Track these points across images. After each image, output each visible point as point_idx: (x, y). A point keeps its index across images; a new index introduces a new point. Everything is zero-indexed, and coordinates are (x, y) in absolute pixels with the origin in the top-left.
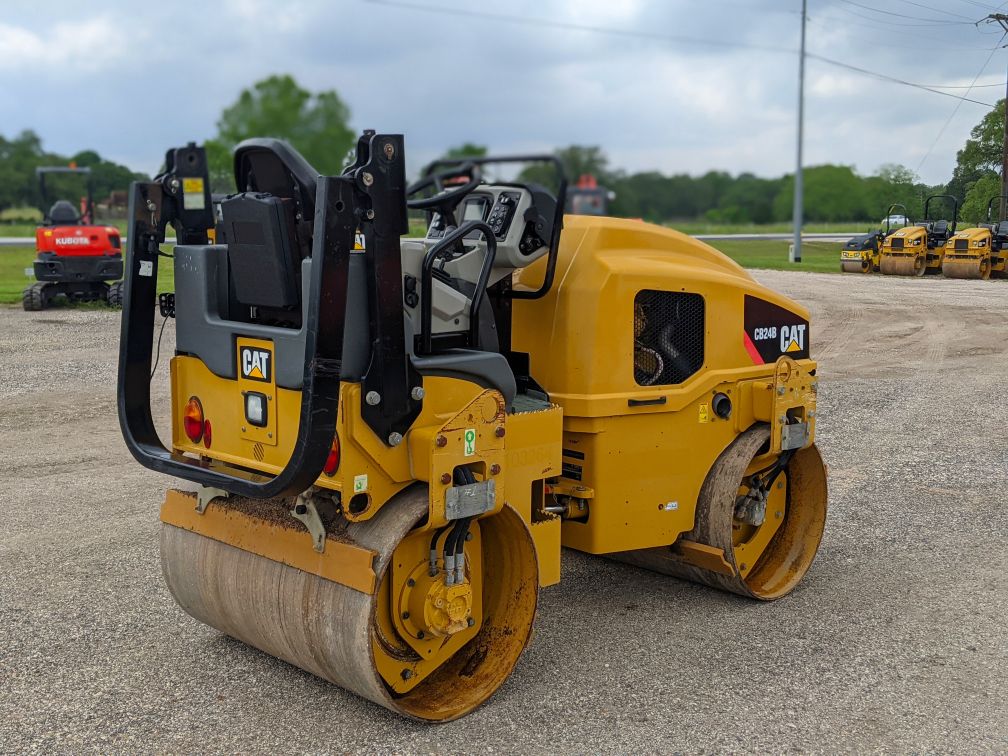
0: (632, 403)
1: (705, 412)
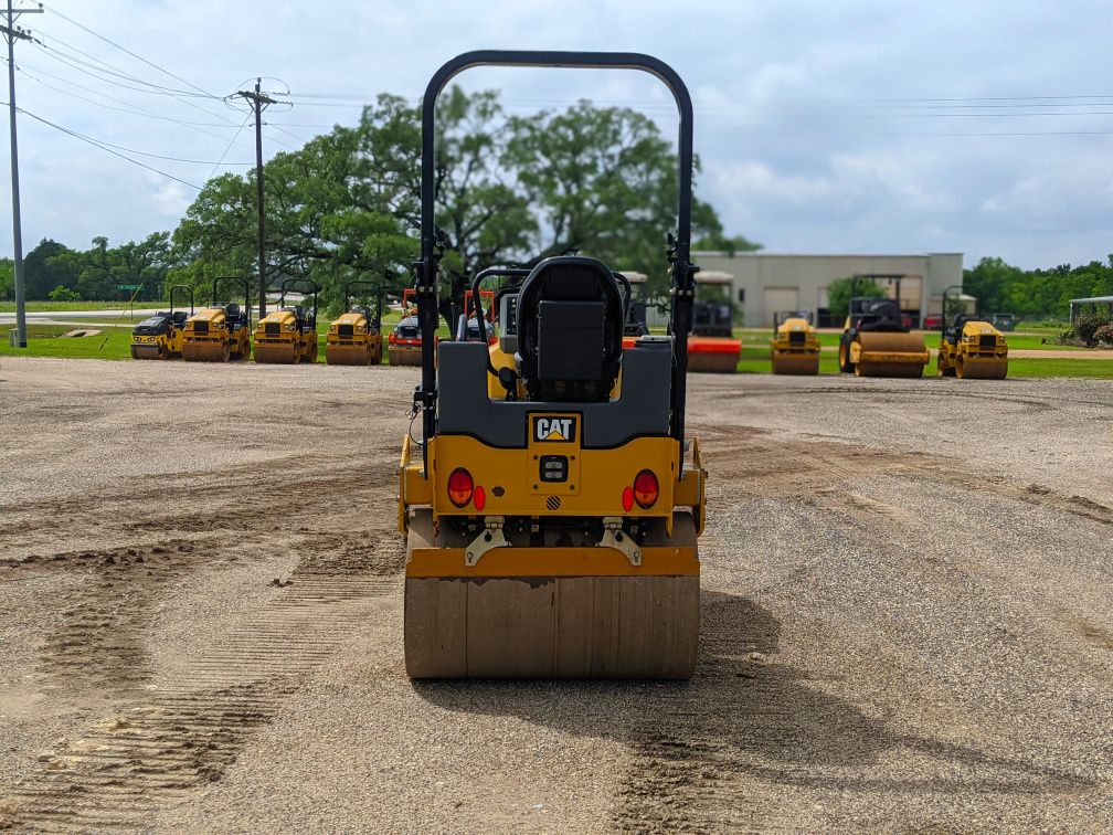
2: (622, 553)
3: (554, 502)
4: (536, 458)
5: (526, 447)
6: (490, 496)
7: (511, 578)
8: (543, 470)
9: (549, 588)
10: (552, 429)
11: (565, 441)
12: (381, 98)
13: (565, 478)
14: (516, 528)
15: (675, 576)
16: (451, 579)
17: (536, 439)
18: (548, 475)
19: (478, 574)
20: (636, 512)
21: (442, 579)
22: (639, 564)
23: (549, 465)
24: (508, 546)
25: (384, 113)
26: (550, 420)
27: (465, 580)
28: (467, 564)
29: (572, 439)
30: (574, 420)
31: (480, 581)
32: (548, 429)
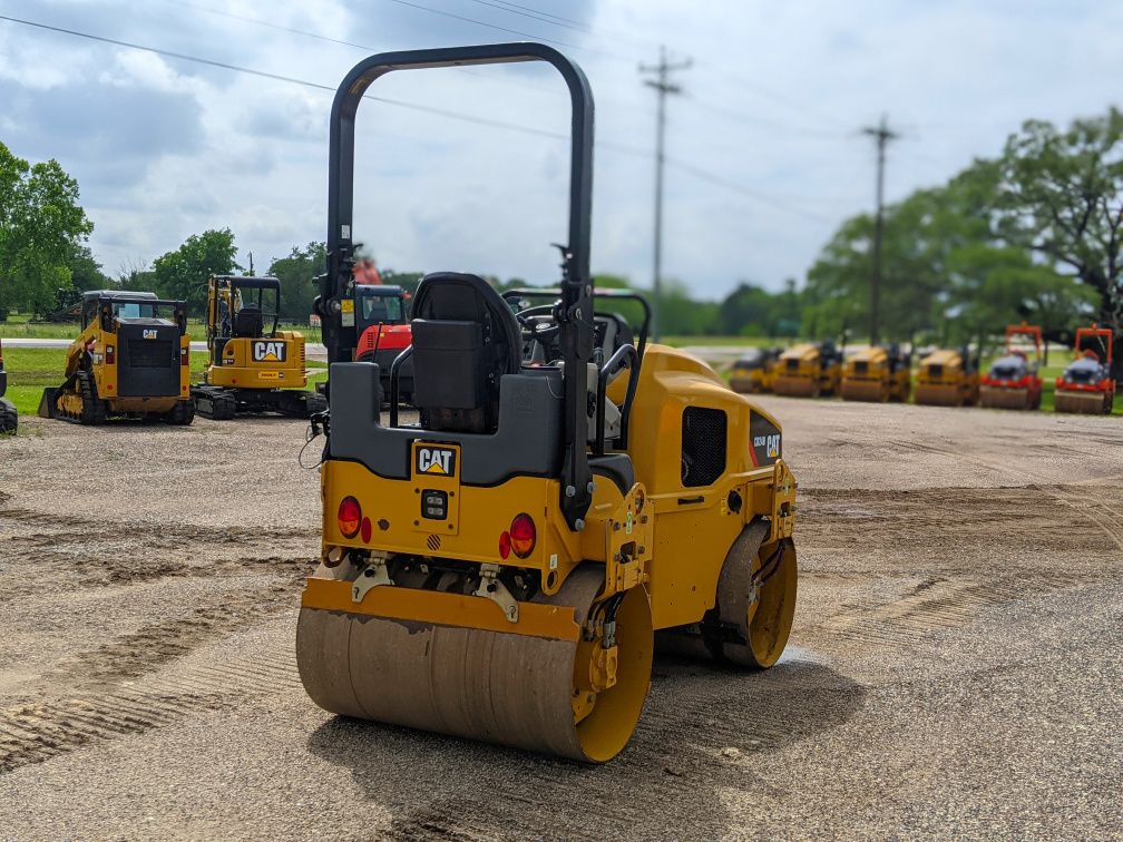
0: (681, 501)
1: (724, 508)
2: (497, 604)
3: (434, 542)
4: (417, 491)
5: (408, 478)
6: (375, 528)
7: (393, 620)
8: (424, 506)
9: (424, 636)
10: (433, 461)
11: (445, 475)
12: (1028, 126)
13: (444, 517)
14: (403, 567)
15: (549, 639)
16: (339, 613)
17: (419, 471)
18: (431, 511)
19: (365, 610)
20: (513, 561)
21: (331, 612)
22: (515, 620)
23: (431, 500)
24: (391, 585)
25: (1029, 141)
26: (431, 450)
27: (351, 616)
28: (354, 599)
29: (451, 473)
30: (454, 452)
31: (364, 619)
32: (430, 461)
